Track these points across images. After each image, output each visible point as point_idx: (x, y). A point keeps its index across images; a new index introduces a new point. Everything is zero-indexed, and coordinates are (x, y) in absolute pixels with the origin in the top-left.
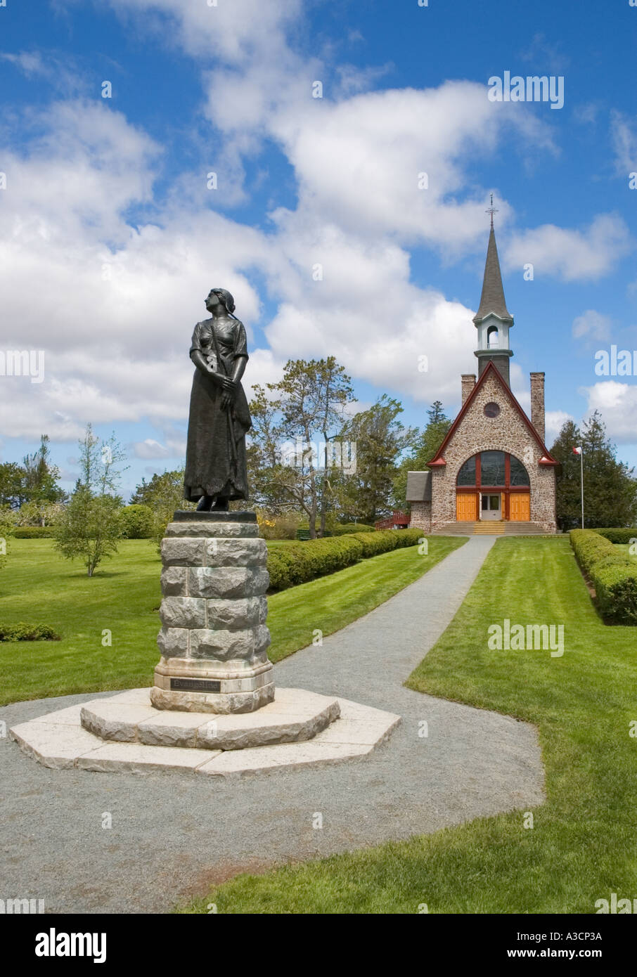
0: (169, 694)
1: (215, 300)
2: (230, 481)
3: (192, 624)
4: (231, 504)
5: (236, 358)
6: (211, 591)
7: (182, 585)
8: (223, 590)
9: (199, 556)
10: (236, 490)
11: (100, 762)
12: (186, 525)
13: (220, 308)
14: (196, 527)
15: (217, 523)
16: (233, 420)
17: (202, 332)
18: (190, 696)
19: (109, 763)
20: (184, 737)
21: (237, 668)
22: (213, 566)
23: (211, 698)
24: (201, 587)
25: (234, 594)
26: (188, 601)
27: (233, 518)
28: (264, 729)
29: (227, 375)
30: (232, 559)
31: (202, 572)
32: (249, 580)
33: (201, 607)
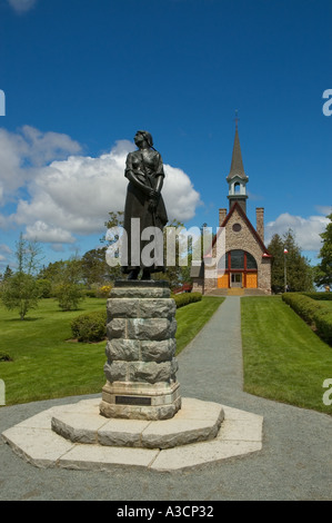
0: (114, 407)
1: (140, 138)
3: (130, 358)
5: (157, 176)
6: (144, 335)
7: (123, 331)
8: (153, 334)
9: (135, 311)
11: (76, 462)
12: (124, 289)
13: (144, 143)
14: (132, 291)
15: (147, 288)
17: (133, 159)
18: (130, 408)
19: (83, 463)
20: (132, 440)
21: (163, 388)
22: (145, 318)
23: (145, 409)
24: (137, 332)
25: (159, 337)
26: (127, 342)
27: (157, 284)
28: (187, 432)
29: (152, 187)
30: (158, 312)
31: (136, 322)
32: (168, 327)
33: (137, 346)
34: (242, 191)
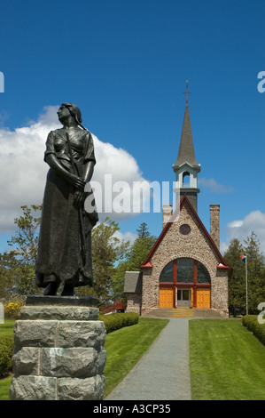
1: (66, 112)
2: (79, 269)
4: (76, 289)
5: (86, 162)
6: (63, 370)
7: (35, 364)
8: (75, 369)
9: (51, 338)
10: (85, 277)
12: (39, 308)
14: (49, 310)
16: (84, 216)
17: (56, 138)
22: (64, 347)
24: (53, 366)
25: (83, 373)
26: (40, 379)
27: (82, 302)
29: (79, 176)
30: (82, 340)
31: (53, 352)
32: (96, 359)
33: (53, 386)
34: (193, 183)
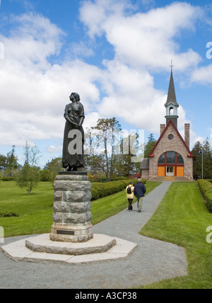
0: (56, 235)
1: (73, 97)
2: (78, 161)
3: (64, 211)
5: (80, 117)
6: (71, 199)
7: (61, 197)
8: (76, 199)
9: (67, 187)
10: (80, 164)
12: (62, 176)
13: (75, 99)
14: (66, 177)
15: (73, 176)
17: (68, 108)
18: (64, 236)
20: (61, 250)
21: (80, 226)
22: (72, 191)
23: (71, 237)
24: (68, 198)
25: (80, 200)
26: (63, 203)
27: (79, 174)
28: (89, 248)
29: (77, 123)
30: (79, 188)
31: (68, 193)
32: (85, 195)
33: (68, 205)
